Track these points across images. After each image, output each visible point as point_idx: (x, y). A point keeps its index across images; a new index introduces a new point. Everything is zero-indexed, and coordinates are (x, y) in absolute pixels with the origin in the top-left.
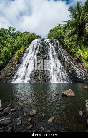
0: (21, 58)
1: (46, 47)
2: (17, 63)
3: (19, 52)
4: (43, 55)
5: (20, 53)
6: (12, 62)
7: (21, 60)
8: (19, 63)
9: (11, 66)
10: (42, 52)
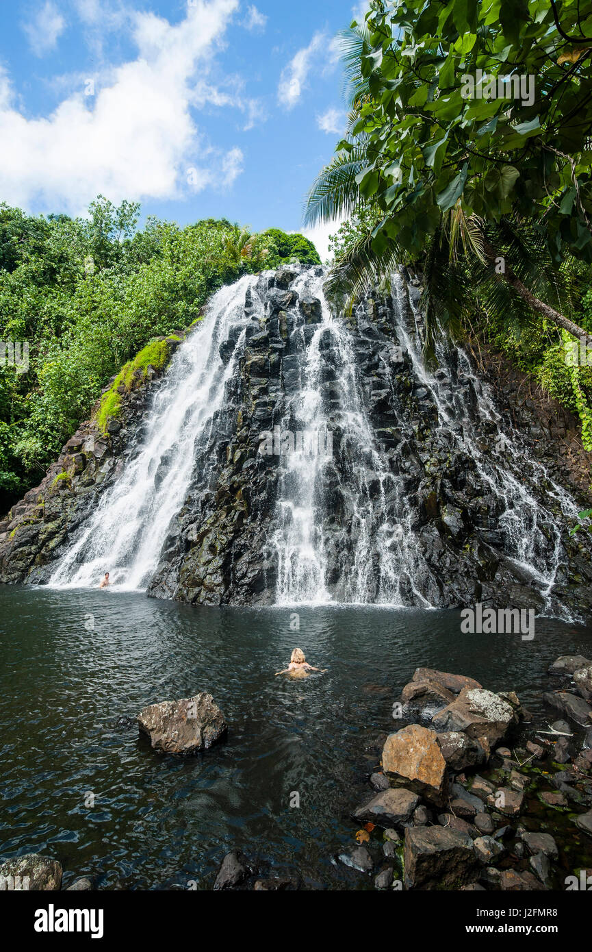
0: (137, 420)
1: (288, 332)
2: (108, 453)
3: (131, 377)
4: (264, 391)
5: (133, 383)
6: (80, 447)
7: (133, 428)
8: (117, 455)
9: (72, 469)
10: (260, 375)
